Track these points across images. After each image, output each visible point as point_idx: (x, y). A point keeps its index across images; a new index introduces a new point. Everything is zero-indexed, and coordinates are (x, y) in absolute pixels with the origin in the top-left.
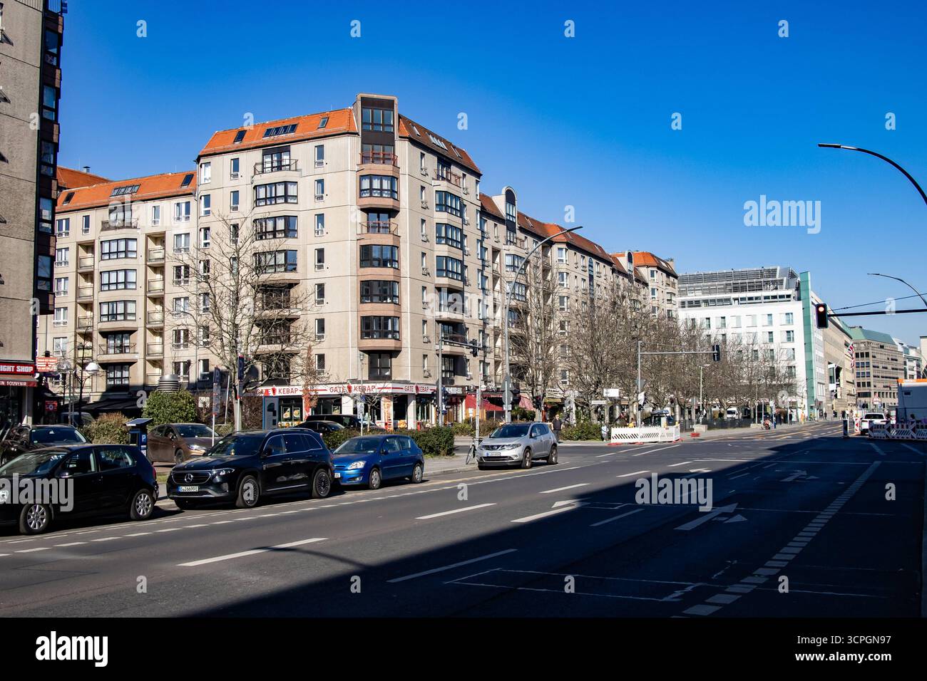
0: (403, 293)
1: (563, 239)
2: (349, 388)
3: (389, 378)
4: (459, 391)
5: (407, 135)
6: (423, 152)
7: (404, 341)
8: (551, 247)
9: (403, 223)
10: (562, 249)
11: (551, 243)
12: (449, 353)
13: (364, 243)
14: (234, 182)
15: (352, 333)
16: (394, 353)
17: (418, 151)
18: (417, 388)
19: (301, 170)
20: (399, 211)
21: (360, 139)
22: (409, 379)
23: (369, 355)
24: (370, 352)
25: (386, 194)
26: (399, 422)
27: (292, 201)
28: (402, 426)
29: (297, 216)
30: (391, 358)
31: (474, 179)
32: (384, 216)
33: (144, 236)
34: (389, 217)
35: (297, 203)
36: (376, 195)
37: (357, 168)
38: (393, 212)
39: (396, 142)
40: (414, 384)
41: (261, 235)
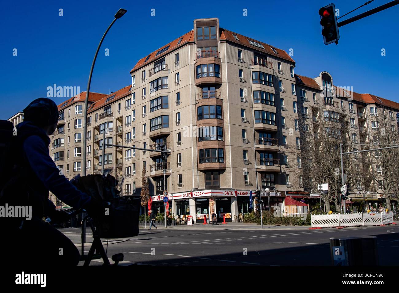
0: (226, 134)
1: (373, 101)
2: (192, 194)
3: (218, 187)
4: (279, 194)
5: (225, 39)
6: (240, 49)
7: (227, 164)
8: (365, 107)
9: (225, 92)
10: (372, 108)
11: (365, 105)
12: (265, 170)
13: (199, 105)
14: (144, 84)
15: (194, 160)
16: (222, 171)
17: (236, 49)
18: (236, 192)
19: (169, 69)
20: (221, 85)
21: (196, 46)
22: (232, 187)
23: (205, 173)
24: (205, 171)
25: (211, 75)
26: (226, 215)
27: (166, 88)
28: (228, 217)
29: (168, 96)
30: (219, 174)
31: (288, 66)
32: (213, 89)
33: (115, 119)
34: (216, 89)
35: (168, 89)
36: (206, 76)
37: (194, 62)
38: (217, 85)
39: (218, 44)
40: (234, 190)
41: (153, 109)
